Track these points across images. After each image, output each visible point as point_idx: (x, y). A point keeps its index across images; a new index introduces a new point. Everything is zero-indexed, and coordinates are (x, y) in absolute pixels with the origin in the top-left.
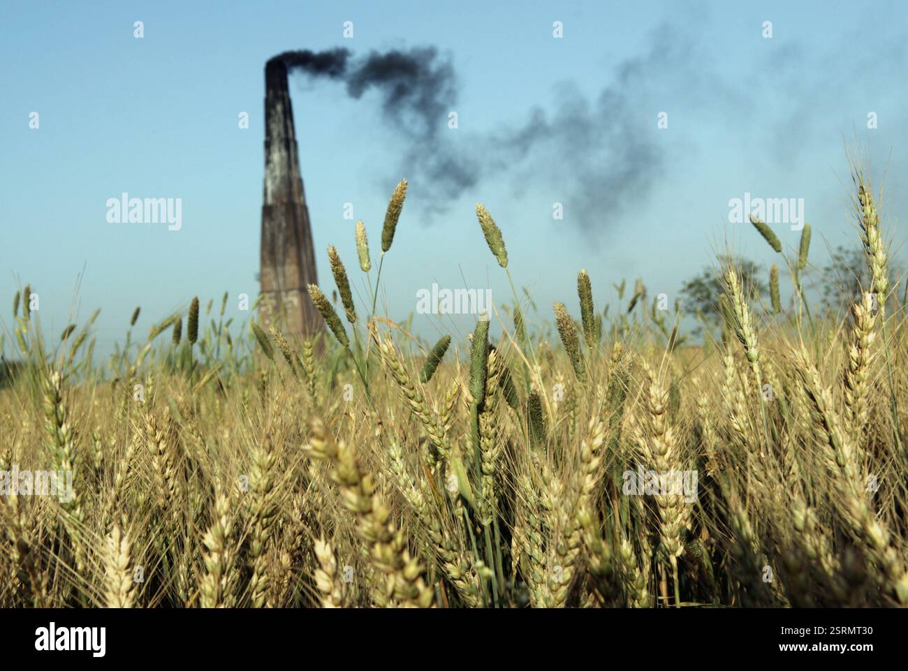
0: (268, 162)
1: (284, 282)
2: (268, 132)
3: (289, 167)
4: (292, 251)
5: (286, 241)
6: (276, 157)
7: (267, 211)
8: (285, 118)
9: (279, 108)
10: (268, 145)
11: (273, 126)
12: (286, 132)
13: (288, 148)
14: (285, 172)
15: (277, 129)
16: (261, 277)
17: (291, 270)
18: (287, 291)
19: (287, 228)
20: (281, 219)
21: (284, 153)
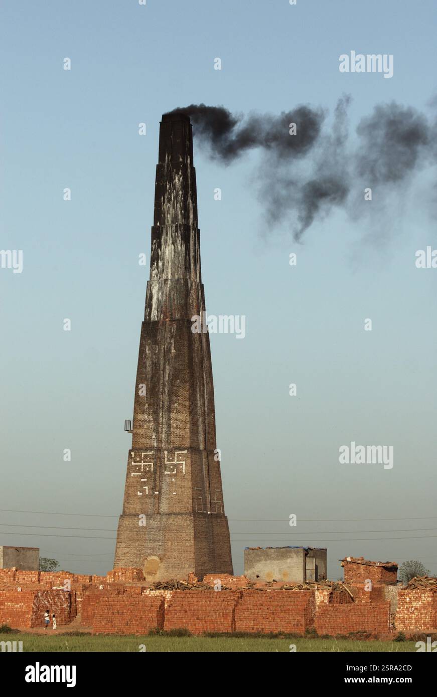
0: (155, 258)
1: (168, 437)
2: (159, 214)
3: (187, 268)
4: (183, 392)
5: (174, 376)
6: (168, 251)
7: (149, 329)
8: (185, 195)
9: (178, 180)
10: (157, 234)
11: (166, 206)
12: (186, 216)
13: (186, 240)
14: (179, 275)
15: (171, 211)
16: (134, 427)
17: (180, 418)
18: (172, 451)
19: (177, 356)
20: (168, 342)
21: (180, 247)
